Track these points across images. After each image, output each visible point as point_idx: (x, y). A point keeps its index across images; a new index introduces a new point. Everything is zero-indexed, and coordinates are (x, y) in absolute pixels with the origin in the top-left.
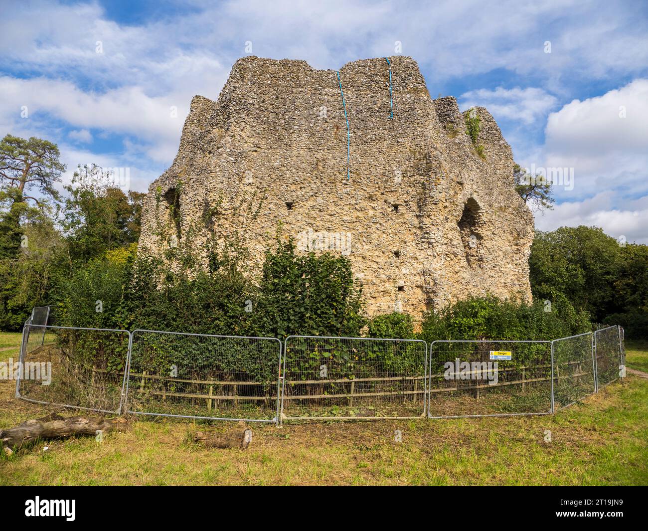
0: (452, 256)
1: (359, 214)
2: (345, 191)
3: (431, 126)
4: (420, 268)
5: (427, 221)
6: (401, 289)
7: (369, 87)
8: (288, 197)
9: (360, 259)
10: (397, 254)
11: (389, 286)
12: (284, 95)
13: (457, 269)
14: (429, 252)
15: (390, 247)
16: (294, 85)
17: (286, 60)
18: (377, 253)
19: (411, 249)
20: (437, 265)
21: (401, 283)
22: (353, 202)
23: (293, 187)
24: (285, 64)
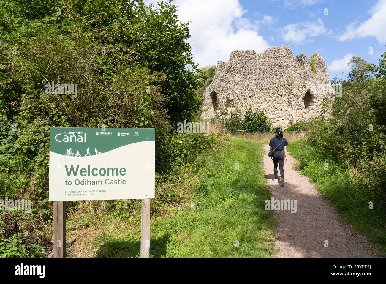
0: (300, 109)
1: (270, 98)
2: (266, 92)
3: (293, 70)
4: (289, 113)
5: (291, 100)
6: (283, 120)
7: (274, 58)
8: (250, 94)
9: (271, 111)
10: (282, 109)
11: (279, 119)
12: (247, 63)
13: (302, 113)
14: (291, 109)
15: (280, 108)
16: (250, 59)
17: (247, 50)
18: (276, 109)
19: (286, 108)
20: (293, 113)
21: (283, 118)
22: (269, 95)
23: (251, 92)
24: (247, 52)
